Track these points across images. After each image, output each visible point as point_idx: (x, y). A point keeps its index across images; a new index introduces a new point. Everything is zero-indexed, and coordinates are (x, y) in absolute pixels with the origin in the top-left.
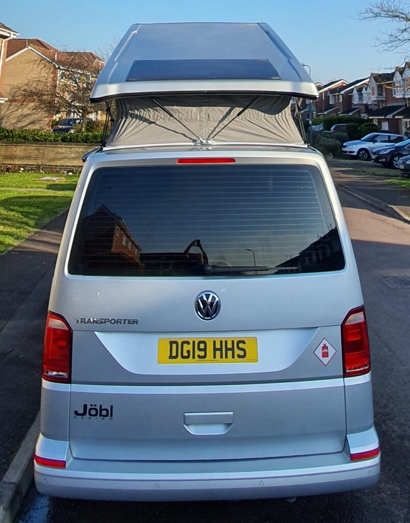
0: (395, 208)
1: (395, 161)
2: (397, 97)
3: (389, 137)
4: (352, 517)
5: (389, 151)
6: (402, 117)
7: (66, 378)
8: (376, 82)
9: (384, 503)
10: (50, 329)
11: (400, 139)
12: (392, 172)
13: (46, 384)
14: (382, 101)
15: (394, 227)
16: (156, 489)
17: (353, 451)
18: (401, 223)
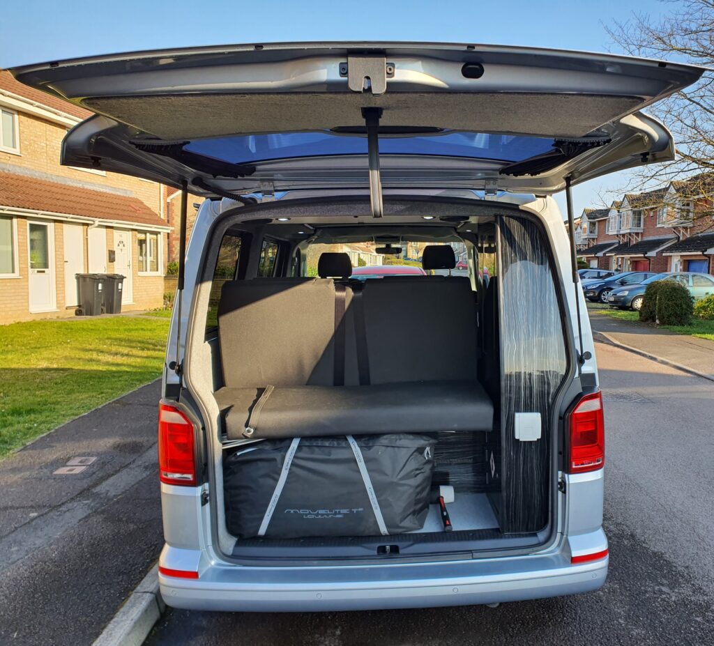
0: (605, 334)
1: (604, 295)
2: (610, 234)
3: (599, 273)
4: (564, 616)
5: (598, 285)
6: (613, 254)
7: (190, 481)
8: (589, 218)
9: (601, 601)
10: (164, 424)
11: (609, 275)
12: (600, 305)
13: (165, 488)
14: (593, 239)
15: (603, 350)
16: (317, 599)
17: (575, 554)
18: (611, 348)
